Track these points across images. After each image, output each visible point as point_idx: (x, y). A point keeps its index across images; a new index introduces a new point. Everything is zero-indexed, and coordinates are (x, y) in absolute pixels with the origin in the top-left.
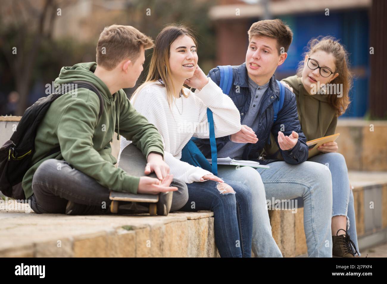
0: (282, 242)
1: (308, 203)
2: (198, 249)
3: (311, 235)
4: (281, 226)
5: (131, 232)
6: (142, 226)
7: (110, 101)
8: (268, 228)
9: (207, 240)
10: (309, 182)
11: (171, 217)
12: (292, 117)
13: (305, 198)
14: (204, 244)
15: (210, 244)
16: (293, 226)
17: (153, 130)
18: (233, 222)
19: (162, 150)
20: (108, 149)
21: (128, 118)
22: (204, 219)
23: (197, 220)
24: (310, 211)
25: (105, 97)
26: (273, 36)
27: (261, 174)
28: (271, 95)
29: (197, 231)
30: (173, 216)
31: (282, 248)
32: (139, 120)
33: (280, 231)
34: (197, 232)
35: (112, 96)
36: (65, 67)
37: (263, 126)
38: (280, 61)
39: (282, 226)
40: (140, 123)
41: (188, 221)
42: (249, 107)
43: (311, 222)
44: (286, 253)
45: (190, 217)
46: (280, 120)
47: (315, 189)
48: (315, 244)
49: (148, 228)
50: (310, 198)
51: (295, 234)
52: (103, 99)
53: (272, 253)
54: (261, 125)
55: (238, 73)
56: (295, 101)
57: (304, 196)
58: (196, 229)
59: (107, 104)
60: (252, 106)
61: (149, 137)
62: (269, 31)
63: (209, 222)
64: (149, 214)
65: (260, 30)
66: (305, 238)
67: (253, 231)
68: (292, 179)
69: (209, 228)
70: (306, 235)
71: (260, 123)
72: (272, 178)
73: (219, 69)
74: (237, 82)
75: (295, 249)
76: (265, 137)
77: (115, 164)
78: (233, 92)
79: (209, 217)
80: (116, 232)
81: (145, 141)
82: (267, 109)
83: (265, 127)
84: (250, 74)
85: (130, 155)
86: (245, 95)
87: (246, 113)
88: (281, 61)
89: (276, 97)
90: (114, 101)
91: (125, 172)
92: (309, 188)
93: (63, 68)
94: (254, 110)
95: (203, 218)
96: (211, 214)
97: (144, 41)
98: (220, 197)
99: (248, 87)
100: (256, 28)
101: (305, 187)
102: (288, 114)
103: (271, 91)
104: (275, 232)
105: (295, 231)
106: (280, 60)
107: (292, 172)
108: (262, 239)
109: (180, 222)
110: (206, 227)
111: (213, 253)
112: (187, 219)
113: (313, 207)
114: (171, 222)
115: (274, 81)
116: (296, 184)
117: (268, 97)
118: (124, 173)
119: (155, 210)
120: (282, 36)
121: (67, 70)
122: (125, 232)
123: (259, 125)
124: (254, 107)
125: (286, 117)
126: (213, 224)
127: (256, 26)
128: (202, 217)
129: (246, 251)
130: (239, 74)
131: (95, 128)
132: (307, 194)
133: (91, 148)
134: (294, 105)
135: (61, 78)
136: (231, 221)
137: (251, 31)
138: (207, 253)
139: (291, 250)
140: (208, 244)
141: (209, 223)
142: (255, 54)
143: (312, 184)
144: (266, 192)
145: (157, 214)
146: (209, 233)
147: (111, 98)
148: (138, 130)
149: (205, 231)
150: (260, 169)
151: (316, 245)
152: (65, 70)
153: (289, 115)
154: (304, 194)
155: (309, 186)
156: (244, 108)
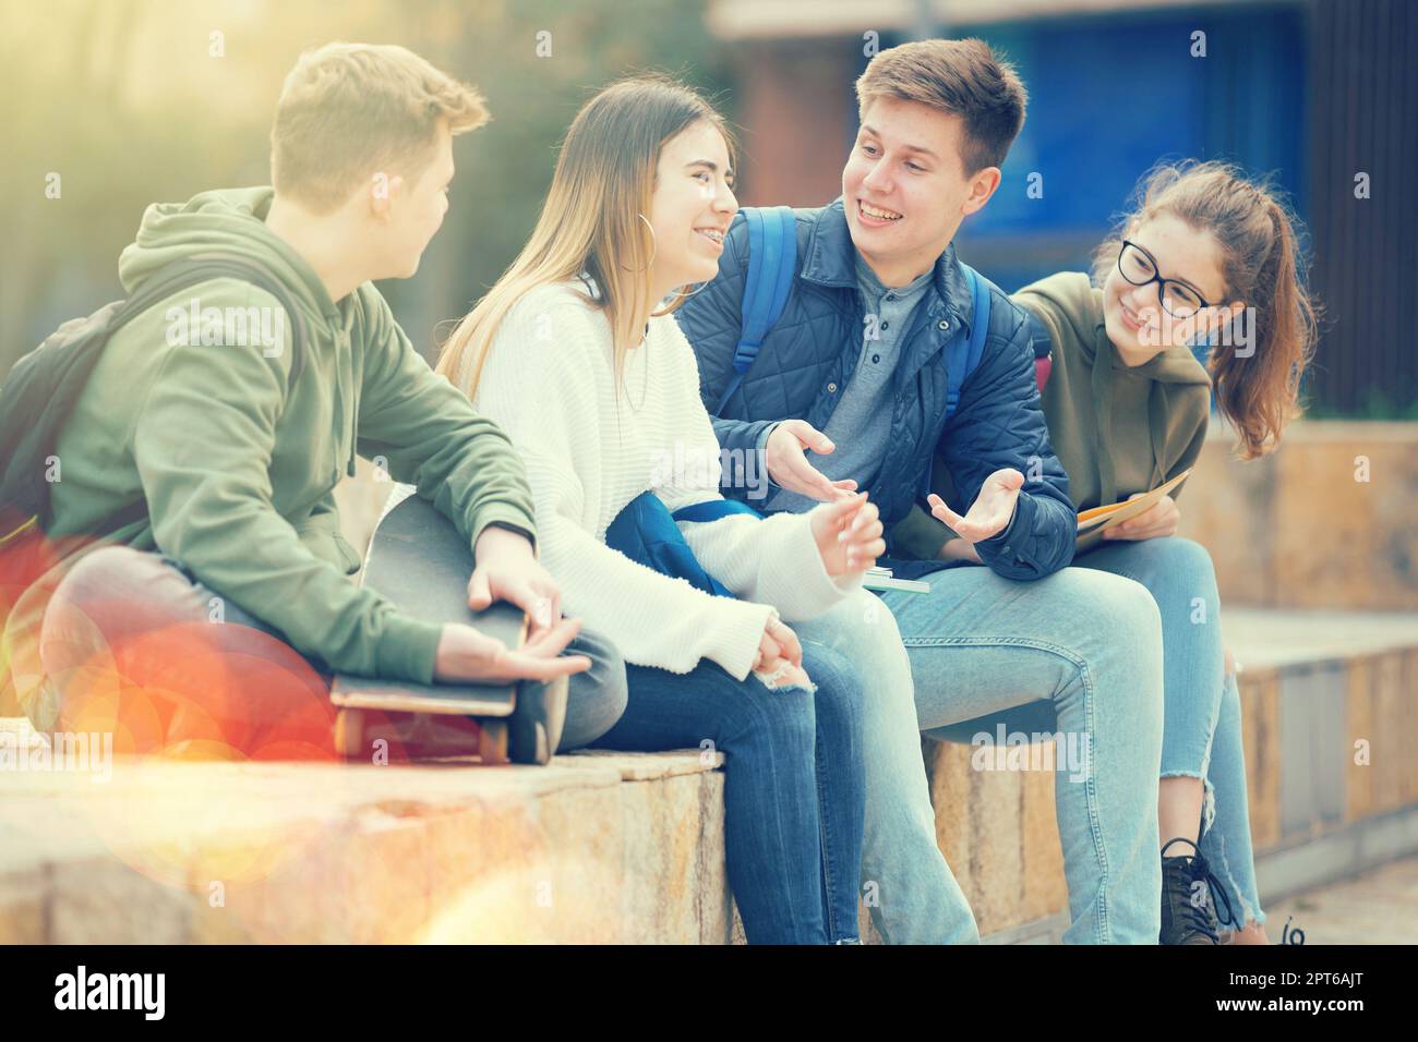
0: (974, 866)
1: (1072, 722)
2: (661, 889)
3: (1083, 841)
4: (971, 809)
5: (409, 823)
6: (452, 805)
7: (328, 325)
8: (924, 817)
9: (693, 859)
10: (1080, 643)
11: (560, 770)
12: (1018, 399)
13: (1062, 704)
14: (683, 873)
15: (706, 870)
16: (1015, 807)
17: (495, 443)
18: (803, 796)
19: (531, 520)
20: (328, 515)
21: (400, 397)
22: (684, 778)
23: (658, 784)
25: (311, 313)
26: (944, 102)
27: (897, 615)
28: (939, 318)
29: (656, 824)
30: (569, 766)
31: (973, 890)
32: (440, 406)
33: (965, 828)
34: (657, 829)
35: (337, 310)
36: (161, 203)
37: (908, 431)
38: (971, 199)
39: (976, 807)
40: (442, 415)
41: (625, 785)
42: (856, 363)
43: (1083, 793)
44: (989, 911)
45: (632, 772)
46: (972, 411)
47: (1099, 672)
48: (1096, 878)
49: (476, 812)
50: (1080, 703)
51: (1022, 838)
52: (306, 320)
53: (936, 909)
54: (900, 426)
55: (819, 234)
56: (1029, 340)
58: (652, 815)
59: (321, 337)
60: (869, 361)
61: (481, 466)
62: (932, 86)
63: (701, 790)
64: (477, 759)
65: (899, 79)
66: (1062, 855)
67: (867, 826)
68: (1014, 632)
69: (702, 814)
70: (1063, 841)
71: (898, 421)
72: (942, 629)
73: (746, 220)
74: (815, 269)
75: (1022, 894)
76: (916, 474)
77: (352, 571)
78: (797, 307)
79: (701, 773)
80: (355, 824)
81: (465, 484)
82: (923, 370)
83: (917, 436)
85: (409, 539)
86: (842, 319)
87: (844, 382)
88: (978, 198)
89: (958, 325)
90: (343, 328)
91: (389, 605)
92: (1078, 667)
93: (151, 209)
94: (876, 375)
95: (681, 775)
96: (712, 759)
97: (448, 100)
99: (853, 286)
100: (887, 68)
101: (1063, 662)
102: (1002, 390)
103: (941, 303)
104: (949, 831)
105: (1021, 827)
106: (971, 193)
107: (1014, 605)
108: (897, 854)
109: (596, 787)
110: (690, 810)
111: (716, 907)
112: (618, 777)
114: (560, 790)
115: (951, 266)
116: (1028, 651)
117: (929, 325)
118: (383, 607)
119: (501, 744)
120: (983, 108)
121: (164, 213)
122: (389, 823)
123: (893, 429)
124: (875, 362)
125: (994, 401)
127: (887, 62)
128: (676, 771)
129: (840, 899)
130: (820, 237)
131: (278, 427)
132: (1068, 690)
133: (261, 508)
134: (1023, 356)
135: (145, 244)
137: (869, 81)
138: (695, 906)
139: (1007, 899)
140: (699, 871)
141: (704, 794)
142: (876, 171)
143: (1088, 651)
144: (918, 683)
145: (507, 760)
146: (702, 830)
147: (333, 317)
148: (436, 440)
149: (688, 823)
150: (894, 595)
151: (1100, 880)
152: (159, 214)
153: (1003, 393)
154: (1059, 689)
155: (1078, 659)
156: (838, 366)
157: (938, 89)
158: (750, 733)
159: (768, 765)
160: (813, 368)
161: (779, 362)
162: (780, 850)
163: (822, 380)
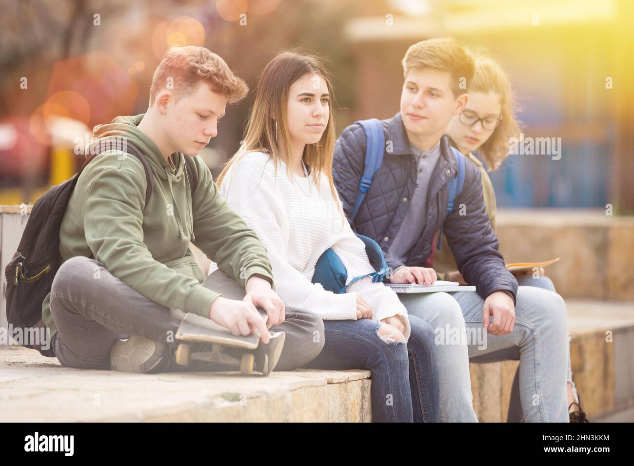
1: (529, 356)
4: (479, 395)
5: (235, 404)
6: (254, 395)
7: (165, 170)
8: (469, 397)
9: (358, 418)
10: (533, 320)
11: (301, 379)
13: (524, 348)
16: (498, 394)
18: (403, 392)
20: (189, 257)
22: (355, 382)
23: (344, 385)
24: (534, 370)
25: (154, 164)
26: (443, 66)
28: (445, 169)
29: (342, 403)
30: (304, 377)
33: (477, 403)
34: (342, 405)
38: (457, 108)
41: (329, 385)
43: (534, 388)
45: (332, 379)
47: (542, 333)
49: (265, 398)
50: (533, 347)
51: (501, 407)
57: (523, 345)
58: (341, 399)
62: (437, 60)
63: (362, 387)
65: (422, 58)
69: (362, 398)
72: (469, 315)
73: (362, 127)
74: (393, 148)
79: (362, 380)
80: (212, 404)
82: (439, 192)
83: (436, 222)
84: (410, 132)
87: (410, 197)
88: (460, 108)
89: (454, 171)
92: (532, 331)
95: (353, 381)
96: (366, 374)
98: (383, 348)
100: (415, 54)
101: (526, 329)
103: (446, 162)
105: (501, 403)
106: (457, 106)
108: (456, 413)
109: (316, 387)
110: (357, 396)
112: (326, 382)
113: (537, 363)
114: (301, 388)
117: (441, 172)
122: (227, 404)
126: (369, 391)
127: (415, 51)
128: (351, 379)
132: (527, 341)
136: (400, 388)
137: (408, 60)
141: (363, 389)
142: (416, 98)
143: (537, 324)
146: (362, 406)
149: (356, 402)
154: (523, 341)
155: (532, 328)
156: (406, 189)
157: (440, 61)
158: (379, 364)
159: (387, 378)
160: (396, 192)
161: (382, 191)
162: (393, 416)
163: (400, 197)
